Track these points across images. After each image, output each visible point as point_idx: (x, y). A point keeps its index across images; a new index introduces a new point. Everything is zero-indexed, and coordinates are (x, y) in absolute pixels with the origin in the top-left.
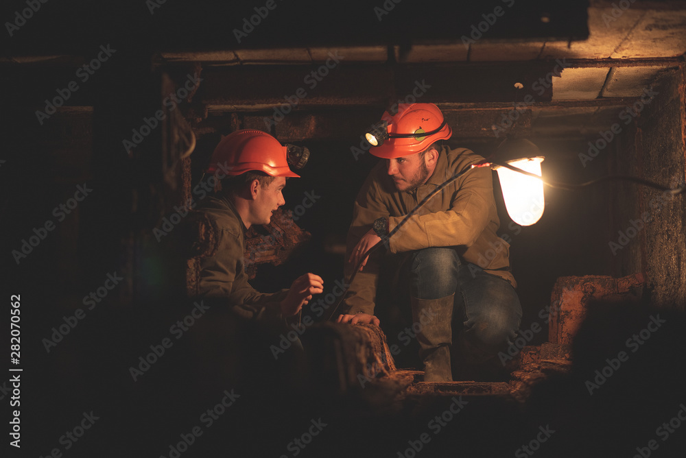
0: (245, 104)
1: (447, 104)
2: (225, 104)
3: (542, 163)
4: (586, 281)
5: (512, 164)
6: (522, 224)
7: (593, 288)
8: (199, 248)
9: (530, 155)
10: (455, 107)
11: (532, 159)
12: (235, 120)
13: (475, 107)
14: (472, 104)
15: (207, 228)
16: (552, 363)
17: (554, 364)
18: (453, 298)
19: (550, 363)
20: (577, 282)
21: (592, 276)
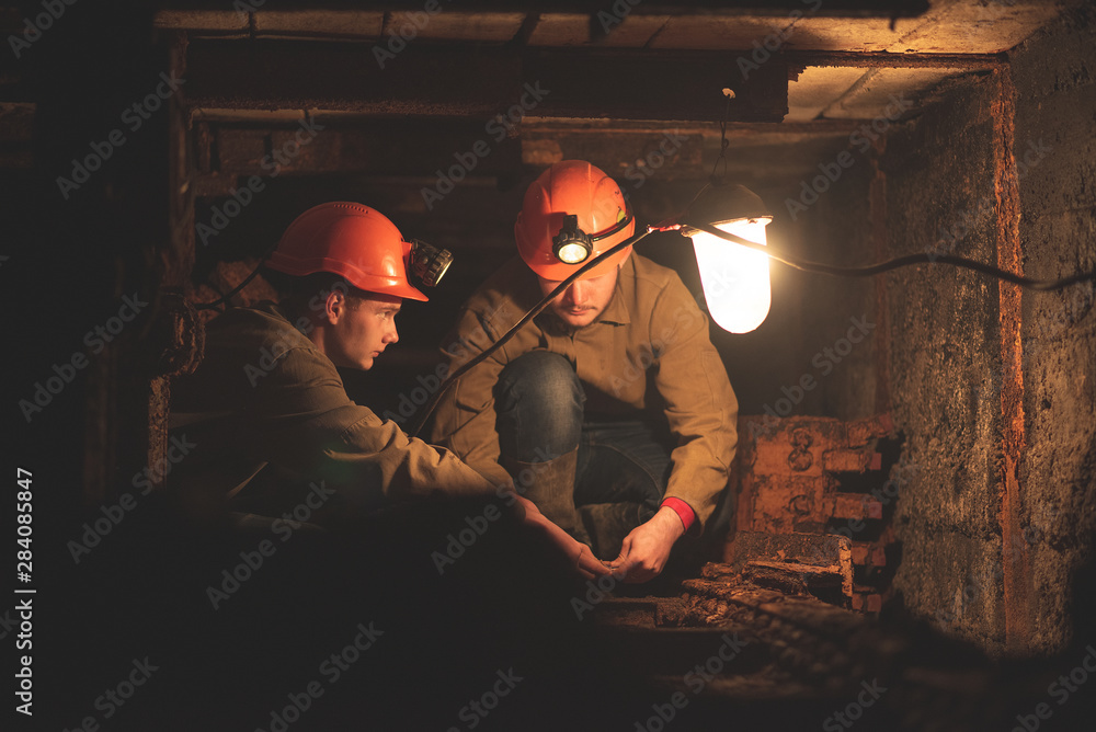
0: (260, 108)
1: (564, 119)
2: (225, 107)
3: (767, 226)
4: (797, 426)
5: (721, 226)
6: (733, 330)
7: (808, 437)
8: (172, 360)
9: (751, 213)
10: (577, 126)
11: (755, 220)
12: (204, 135)
13: (611, 126)
14: (606, 120)
15: (188, 325)
16: (773, 569)
17: (776, 570)
18: (575, 456)
19: (769, 568)
20: (782, 427)
21: (806, 418)
